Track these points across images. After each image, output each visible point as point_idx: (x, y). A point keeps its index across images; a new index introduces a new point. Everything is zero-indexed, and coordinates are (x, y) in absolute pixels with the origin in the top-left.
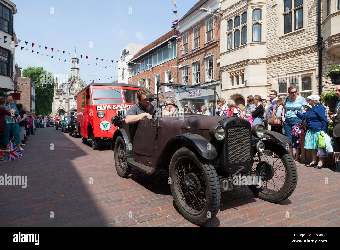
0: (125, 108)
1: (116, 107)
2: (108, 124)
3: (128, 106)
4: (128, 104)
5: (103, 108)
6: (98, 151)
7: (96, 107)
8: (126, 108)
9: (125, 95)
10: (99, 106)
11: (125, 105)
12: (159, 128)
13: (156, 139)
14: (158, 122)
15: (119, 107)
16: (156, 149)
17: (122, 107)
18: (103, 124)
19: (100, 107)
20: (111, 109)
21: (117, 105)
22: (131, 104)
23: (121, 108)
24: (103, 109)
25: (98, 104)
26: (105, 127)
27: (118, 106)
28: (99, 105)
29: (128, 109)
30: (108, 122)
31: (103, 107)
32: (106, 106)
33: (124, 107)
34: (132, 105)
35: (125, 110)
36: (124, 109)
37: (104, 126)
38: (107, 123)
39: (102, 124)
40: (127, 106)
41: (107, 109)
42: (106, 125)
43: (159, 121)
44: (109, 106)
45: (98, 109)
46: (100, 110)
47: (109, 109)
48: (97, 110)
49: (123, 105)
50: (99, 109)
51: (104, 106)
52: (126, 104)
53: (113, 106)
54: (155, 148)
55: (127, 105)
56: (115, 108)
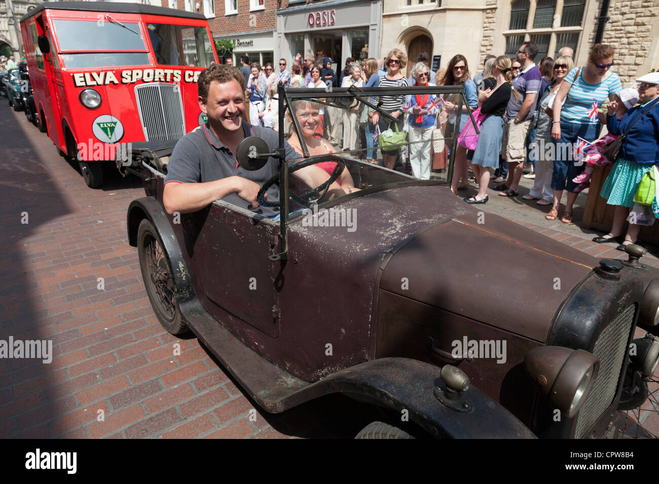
0: (158, 80)
1: (131, 76)
2: (115, 123)
3: (166, 75)
4: (164, 69)
5: (95, 80)
6: (101, 191)
7: (73, 77)
8: (160, 78)
9: (152, 42)
10: (82, 75)
11: (157, 71)
12: (288, 258)
13: (279, 289)
14: (286, 238)
15: (140, 77)
16: (277, 317)
17: (148, 75)
18: (102, 125)
19: (84, 77)
20: (116, 82)
21: (135, 72)
22: (172, 66)
23: (146, 78)
24: (94, 83)
25: (79, 69)
26: (109, 133)
27: (137, 74)
28: (81, 72)
29: (166, 81)
30: (115, 120)
31: (93, 79)
32: (102, 74)
33: (154, 76)
34: (174, 69)
35: (157, 84)
36: (154, 81)
37: (105, 130)
38: (111, 121)
39: (99, 124)
40: (163, 74)
41: (107, 82)
42: (110, 128)
43: (289, 237)
44: (110, 74)
45: (78, 84)
46: (87, 86)
47: (112, 82)
48: (76, 86)
49: (151, 72)
50: (84, 84)
51: (95, 75)
52: (157, 68)
53: (123, 75)
54: (274, 316)
55: (162, 71)
56: (129, 81)
